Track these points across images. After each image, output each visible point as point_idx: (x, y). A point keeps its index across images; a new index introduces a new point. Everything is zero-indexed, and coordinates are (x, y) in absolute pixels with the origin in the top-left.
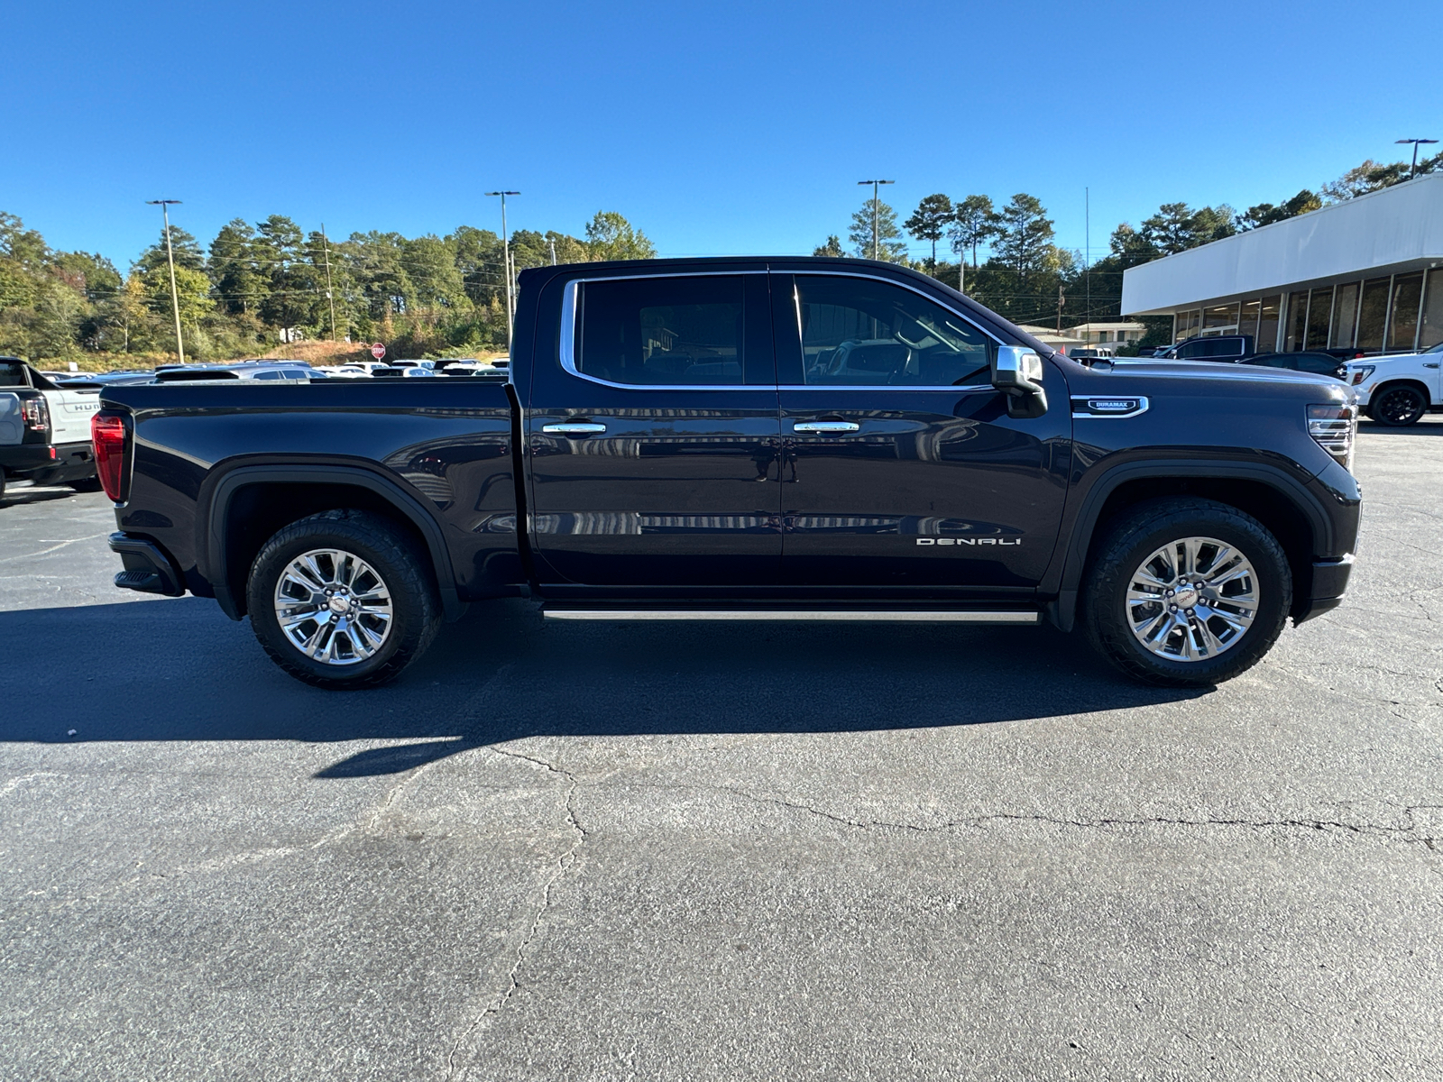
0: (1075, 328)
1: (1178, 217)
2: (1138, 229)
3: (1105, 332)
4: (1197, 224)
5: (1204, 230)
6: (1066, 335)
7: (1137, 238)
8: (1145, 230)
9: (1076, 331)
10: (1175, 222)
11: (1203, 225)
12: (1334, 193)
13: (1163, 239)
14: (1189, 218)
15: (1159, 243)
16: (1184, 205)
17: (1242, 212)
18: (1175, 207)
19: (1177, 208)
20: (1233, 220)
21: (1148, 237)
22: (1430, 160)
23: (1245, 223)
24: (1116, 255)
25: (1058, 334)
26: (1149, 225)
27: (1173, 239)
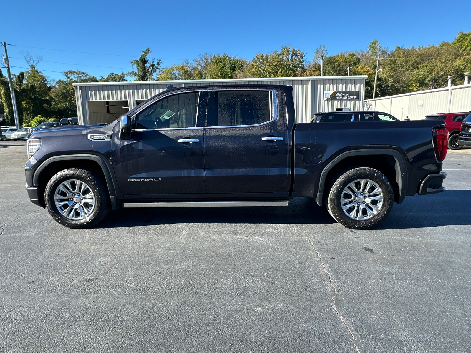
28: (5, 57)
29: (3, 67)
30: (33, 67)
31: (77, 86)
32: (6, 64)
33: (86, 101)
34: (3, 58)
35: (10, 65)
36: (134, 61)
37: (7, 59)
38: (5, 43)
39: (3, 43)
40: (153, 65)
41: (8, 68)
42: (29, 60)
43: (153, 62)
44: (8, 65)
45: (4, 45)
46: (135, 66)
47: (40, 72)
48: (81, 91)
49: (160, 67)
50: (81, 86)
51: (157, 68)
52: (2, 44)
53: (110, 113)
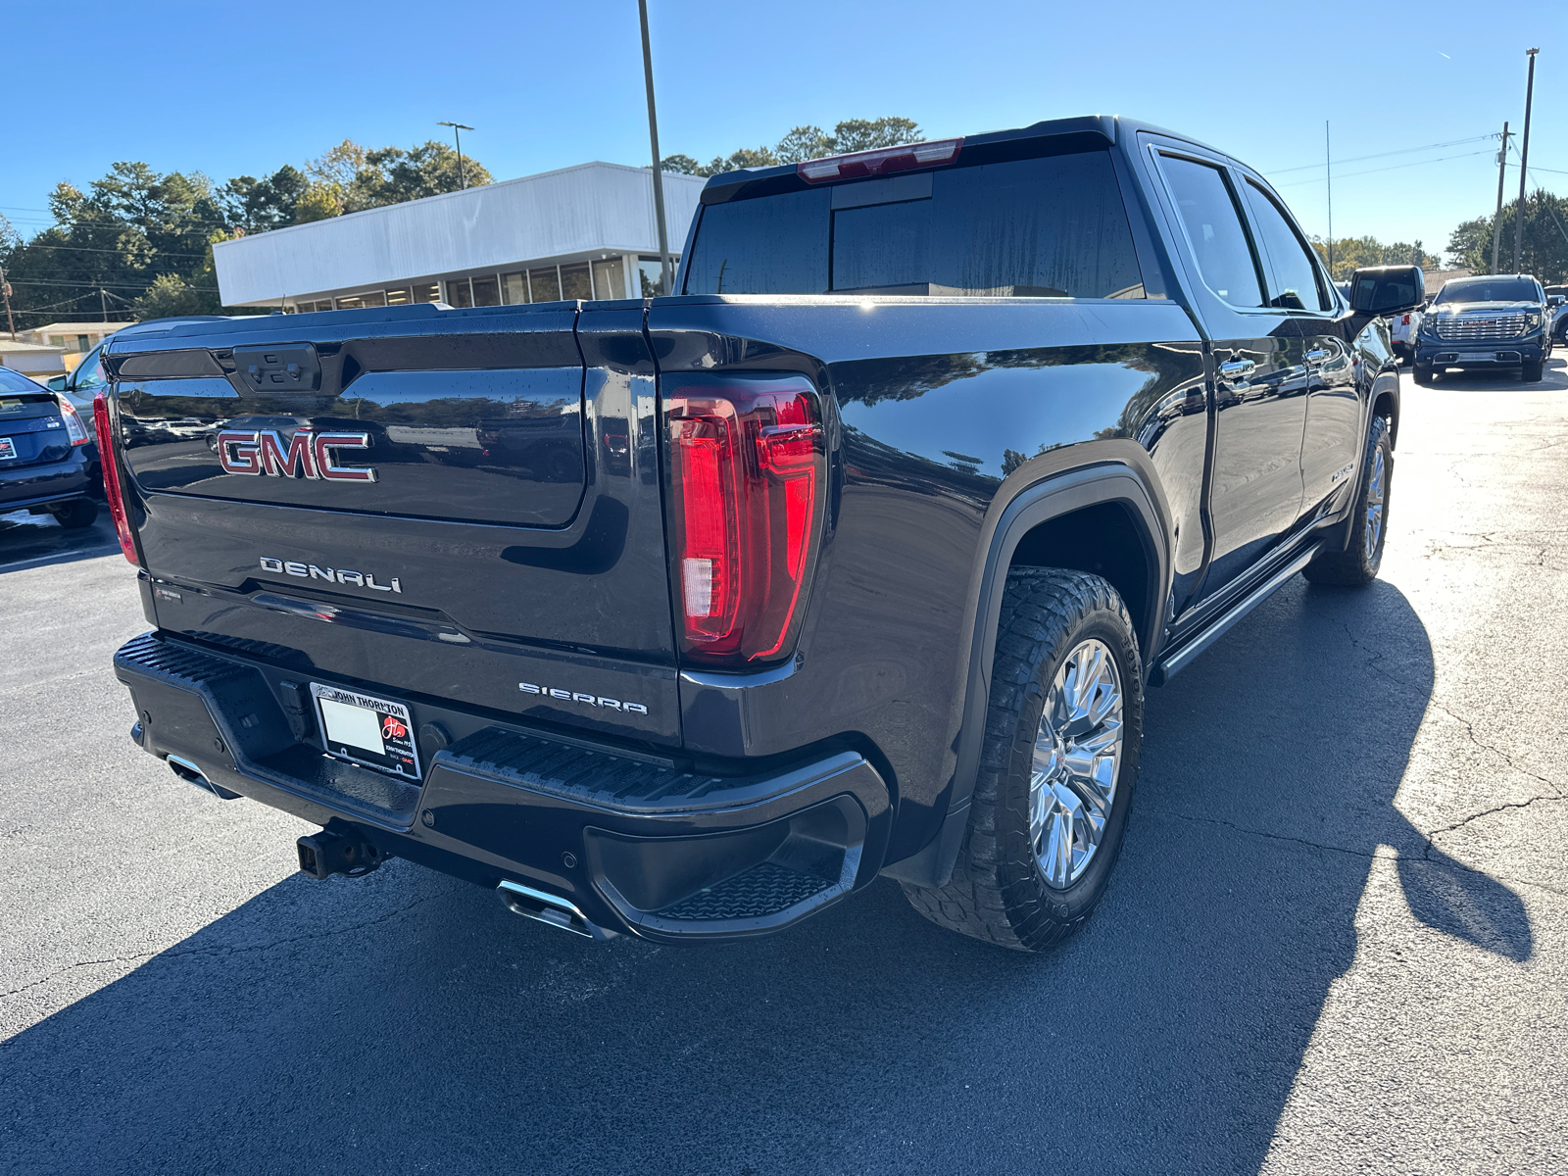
0: (38, 330)
1: (141, 181)
2: (90, 194)
3: (85, 336)
4: (170, 193)
5: (180, 202)
6: (23, 341)
7: (89, 206)
8: (100, 195)
9: (39, 335)
10: (139, 188)
11: (180, 196)
12: (320, 172)
13: (128, 209)
14: (157, 184)
15: (122, 213)
16: (144, 166)
17: (223, 183)
18: (134, 167)
19: (137, 169)
20: (213, 193)
21: (106, 205)
22: (420, 149)
23: (229, 198)
24: (63, 227)
25: (14, 339)
26: (103, 189)
27: (141, 210)
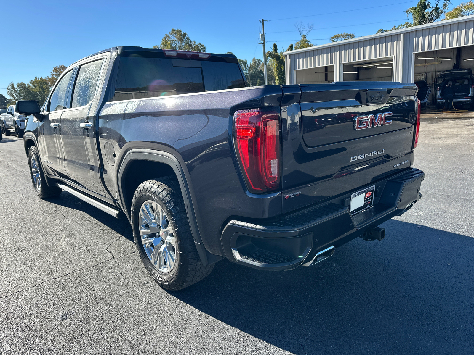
28: (262, 34)
29: (260, 44)
30: (304, 37)
31: (287, 55)
32: (262, 40)
33: (294, 70)
34: (261, 34)
35: (265, 41)
36: (410, 9)
37: (263, 36)
38: (263, 20)
39: (262, 20)
40: (437, 9)
41: (264, 43)
42: (301, 31)
43: (437, 5)
44: (264, 41)
45: (262, 22)
46: (411, 15)
47: (309, 41)
48: (290, 60)
49: (448, 9)
50: (291, 55)
51: (442, 12)
52: (260, 21)
53: (328, 80)
